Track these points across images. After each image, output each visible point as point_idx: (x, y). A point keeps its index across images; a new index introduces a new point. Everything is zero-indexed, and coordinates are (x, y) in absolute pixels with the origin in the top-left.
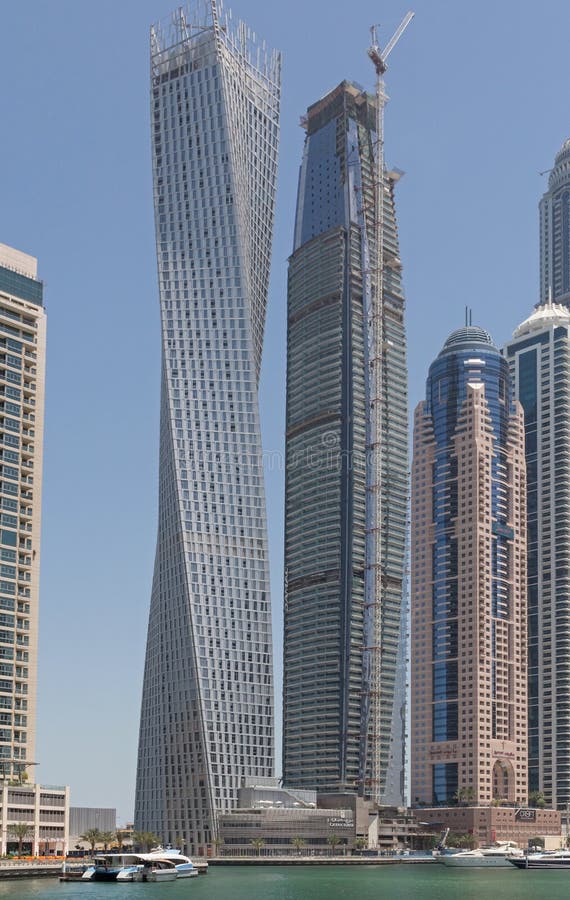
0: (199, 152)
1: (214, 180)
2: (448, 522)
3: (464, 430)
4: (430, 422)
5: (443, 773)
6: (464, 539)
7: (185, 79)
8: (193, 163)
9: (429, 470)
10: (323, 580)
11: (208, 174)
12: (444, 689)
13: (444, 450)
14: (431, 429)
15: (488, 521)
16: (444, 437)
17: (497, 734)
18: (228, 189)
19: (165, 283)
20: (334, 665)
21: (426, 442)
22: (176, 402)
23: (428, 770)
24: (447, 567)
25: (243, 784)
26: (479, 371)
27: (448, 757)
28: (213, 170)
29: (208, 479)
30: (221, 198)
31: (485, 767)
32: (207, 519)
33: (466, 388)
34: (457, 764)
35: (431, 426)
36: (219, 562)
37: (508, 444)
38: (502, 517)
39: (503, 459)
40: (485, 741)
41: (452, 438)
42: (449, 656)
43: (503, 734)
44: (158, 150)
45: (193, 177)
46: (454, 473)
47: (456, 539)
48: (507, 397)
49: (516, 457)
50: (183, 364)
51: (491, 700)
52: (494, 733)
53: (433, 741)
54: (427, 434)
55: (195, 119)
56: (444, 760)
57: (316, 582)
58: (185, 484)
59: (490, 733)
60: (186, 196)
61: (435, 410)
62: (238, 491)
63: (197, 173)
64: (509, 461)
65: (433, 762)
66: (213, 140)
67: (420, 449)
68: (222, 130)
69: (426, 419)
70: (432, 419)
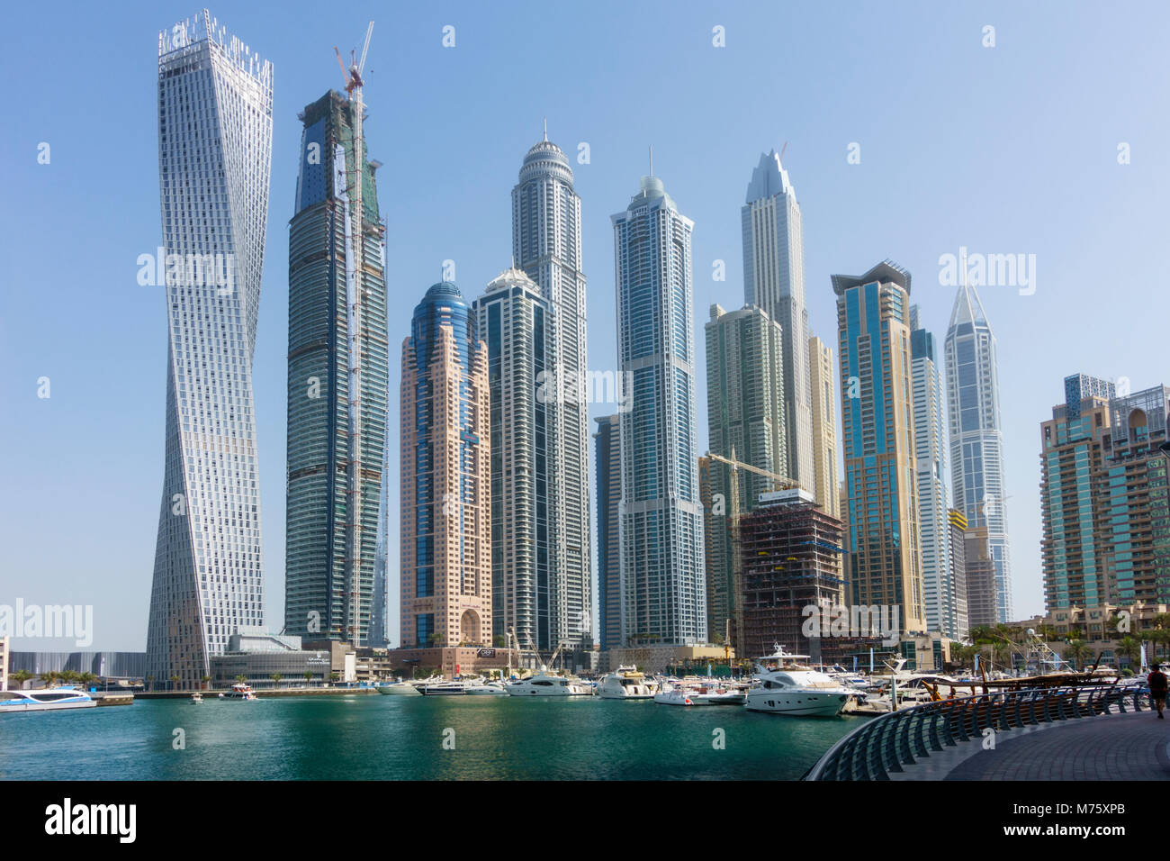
0: (197, 135)
1: (209, 158)
2: (427, 430)
3: (437, 360)
4: (413, 353)
5: (424, 621)
6: (437, 443)
7: (185, 77)
8: (191, 142)
9: (413, 390)
10: (315, 472)
11: (204, 153)
12: (424, 557)
13: (423, 375)
14: (414, 359)
15: (456, 430)
16: (423, 365)
17: (465, 591)
18: (220, 166)
19: (168, 235)
20: (323, 538)
21: (411, 368)
22: (177, 330)
23: (413, 619)
24: (426, 464)
25: (235, 631)
26: (449, 317)
27: (427, 609)
28: (208, 150)
29: (203, 391)
30: (214, 172)
31: (454, 617)
32: (202, 423)
33: (439, 328)
34: (433, 614)
35: (414, 356)
36: (214, 457)
37: (474, 372)
38: (470, 428)
39: (470, 384)
40: (454, 597)
41: (429, 366)
42: (427, 532)
43: (470, 591)
44: (163, 130)
45: (191, 153)
46: (431, 393)
47: (432, 443)
48: (473, 337)
49: (481, 382)
50: (183, 299)
51: (459, 565)
52: (462, 591)
53: (417, 596)
54: (411, 362)
55: (194, 108)
56: (424, 612)
57: (309, 473)
58: (183, 395)
59: (459, 591)
60: (186, 168)
61: (418, 343)
62: (230, 401)
63: (195, 152)
64: (474, 385)
65: (416, 613)
66: (208, 126)
67: (407, 373)
68: (215, 119)
69: (410, 350)
70: (415, 351)
